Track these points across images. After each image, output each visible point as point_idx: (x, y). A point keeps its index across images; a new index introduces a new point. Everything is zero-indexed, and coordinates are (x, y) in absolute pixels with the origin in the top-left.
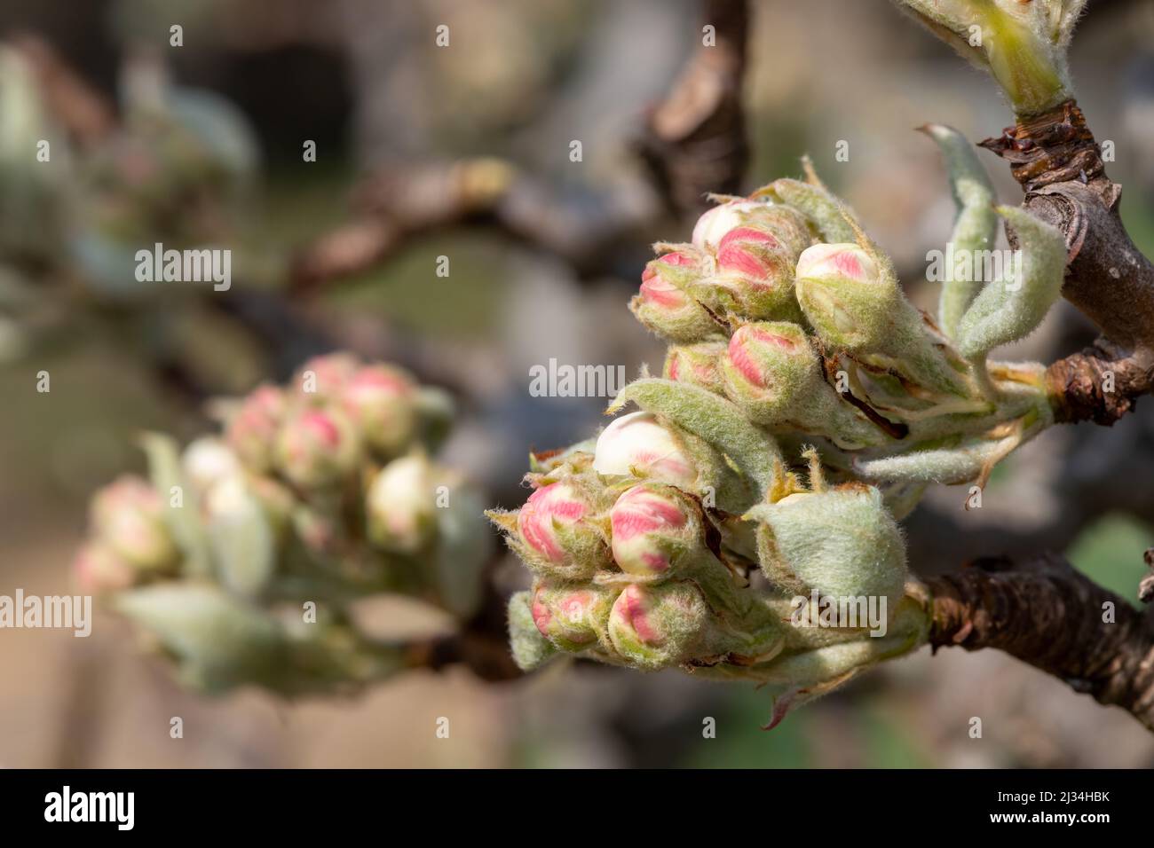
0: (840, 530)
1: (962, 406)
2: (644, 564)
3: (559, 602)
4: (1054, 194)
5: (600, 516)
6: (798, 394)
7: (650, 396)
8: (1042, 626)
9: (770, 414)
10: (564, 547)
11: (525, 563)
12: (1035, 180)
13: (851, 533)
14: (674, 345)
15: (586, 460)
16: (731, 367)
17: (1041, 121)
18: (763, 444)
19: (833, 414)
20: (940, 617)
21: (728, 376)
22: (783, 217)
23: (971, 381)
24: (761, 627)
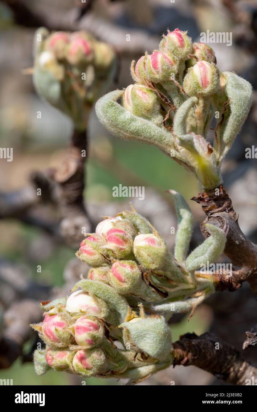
0: (152, 331)
1: (186, 287)
2: (86, 343)
3: (56, 355)
4: (217, 217)
5: (70, 327)
6: (135, 285)
7: (86, 286)
8: (209, 358)
9: (125, 291)
10: (59, 337)
11: (44, 342)
12: (211, 212)
13: (155, 332)
14: (92, 268)
15: (62, 306)
16: (113, 276)
17: (213, 192)
18: (123, 301)
19: (146, 291)
20: (177, 356)
21: (111, 279)
22: (127, 224)
23: (189, 278)
24: (120, 361)
